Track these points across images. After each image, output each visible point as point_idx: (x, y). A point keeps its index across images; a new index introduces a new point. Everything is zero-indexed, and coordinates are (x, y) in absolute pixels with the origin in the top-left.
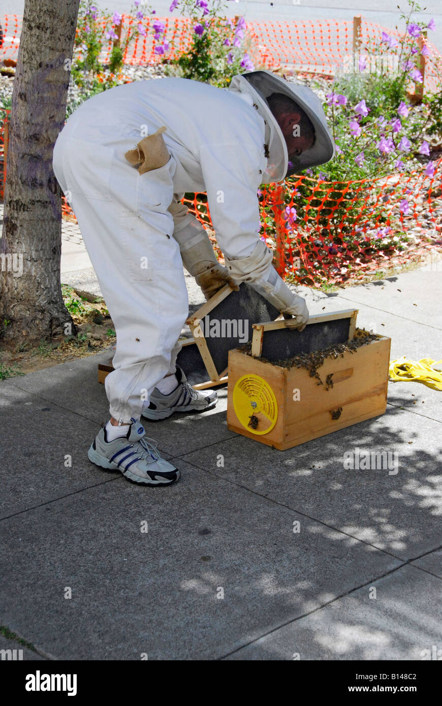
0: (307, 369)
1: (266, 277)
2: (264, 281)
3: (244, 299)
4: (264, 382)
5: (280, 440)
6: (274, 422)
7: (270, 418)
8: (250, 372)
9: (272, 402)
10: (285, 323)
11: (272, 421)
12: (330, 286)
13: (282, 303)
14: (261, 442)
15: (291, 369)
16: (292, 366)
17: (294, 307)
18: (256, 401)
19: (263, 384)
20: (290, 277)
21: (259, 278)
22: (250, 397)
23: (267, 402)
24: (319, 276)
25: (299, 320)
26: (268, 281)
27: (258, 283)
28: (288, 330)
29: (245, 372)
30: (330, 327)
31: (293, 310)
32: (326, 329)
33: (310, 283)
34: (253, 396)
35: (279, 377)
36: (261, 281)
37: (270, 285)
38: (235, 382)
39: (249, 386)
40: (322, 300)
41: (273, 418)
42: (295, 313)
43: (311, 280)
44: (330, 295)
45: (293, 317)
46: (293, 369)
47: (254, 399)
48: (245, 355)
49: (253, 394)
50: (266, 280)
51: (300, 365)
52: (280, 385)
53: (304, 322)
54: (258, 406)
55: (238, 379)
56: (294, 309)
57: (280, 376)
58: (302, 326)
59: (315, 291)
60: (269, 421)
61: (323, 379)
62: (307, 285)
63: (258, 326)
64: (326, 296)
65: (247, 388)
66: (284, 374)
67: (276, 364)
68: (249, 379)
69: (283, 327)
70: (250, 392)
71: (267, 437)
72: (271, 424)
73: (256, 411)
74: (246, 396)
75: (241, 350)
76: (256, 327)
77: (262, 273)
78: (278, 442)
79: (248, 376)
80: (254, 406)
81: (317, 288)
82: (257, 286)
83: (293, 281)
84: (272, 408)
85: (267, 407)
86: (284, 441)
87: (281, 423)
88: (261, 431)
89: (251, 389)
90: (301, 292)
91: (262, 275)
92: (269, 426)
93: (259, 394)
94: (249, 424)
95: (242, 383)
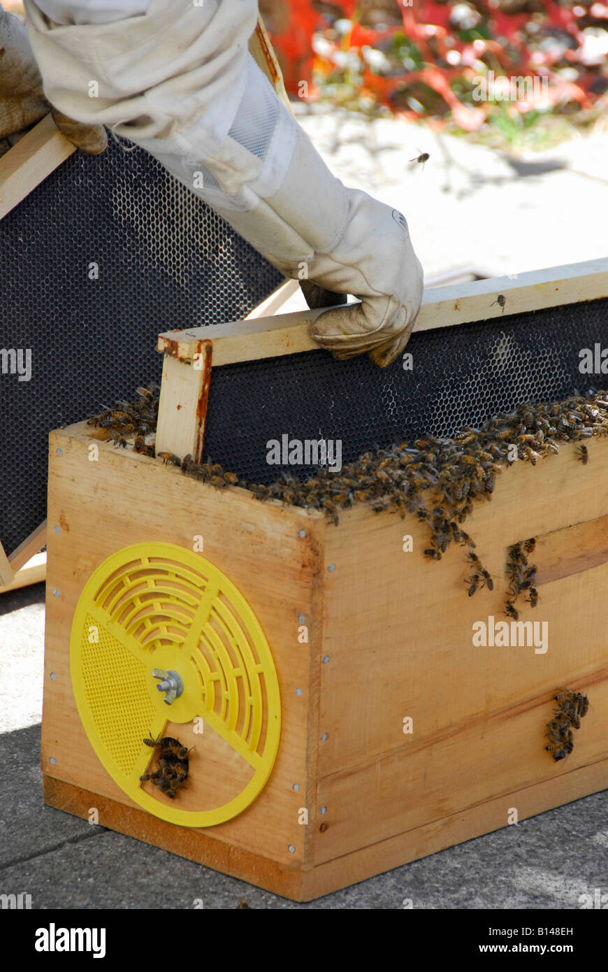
0: (422, 515)
1: (222, 117)
2: (213, 136)
3: (136, 185)
4: (218, 579)
5: (296, 851)
6: (262, 765)
7: (242, 748)
8: (151, 533)
9: (253, 669)
10: (313, 331)
11: (253, 759)
12: (529, 120)
13: (296, 241)
14: (204, 860)
15: (342, 514)
16: (347, 504)
17: (354, 256)
18: (179, 669)
19: (213, 587)
20: (339, 76)
21: (190, 120)
22: (152, 646)
23: (232, 673)
24: (478, 74)
25: (378, 316)
26: (231, 133)
27: (183, 141)
28: (322, 356)
29: (127, 529)
30: (523, 343)
31: (349, 273)
32: (503, 350)
33: (436, 107)
34: (164, 642)
35: (287, 551)
36: (199, 133)
37: (243, 156)
38: (79, 577)
39: (144, 597)
40: (489, 189)
41: (260, 748)
42: (362, 287)
43: (438, 96)
44: (525, 170)
45: (351, 299)
46: (356, 516)
47: (167, 659)
48: (129, 453)
49: (164, 633)
50: (223, 129)
51: (386, 499)
52: (291, 591)
53: (399, 325)
54: (188, 689)
55: (95, 566)
56: (353, 266)
57: (292, 551)
58: (393, 339)
59: (457, 146)
60: (242, 762)
61: (496, 563)
62: (420, 117)
63: (186, 340)
64: (506, 171)
65: (139, 605)
66: (310, 541)
67: (276, 496)
68: (146, 565)
69: (302, 344)
70: (150, 626)
71: (229, 838)
72: (249, 776)
73: (179, 714)
74: (133, 644)
75: (109, 427)
76: (173, 346)
77: (204, 95)
78: (284, 860)
79: (141, 551)
80: (172, 690)
81: (466, 132)
82: (177, 157)
83: (355, 97)
84: (254, 699)
85: (231, 694)
86: (309, 853)
87: (295, 773)
88: (203, 807)
89: (158, 610)
90: (391, 148)
91: (202, 108)
92: (241, 786)
93: (193, 637)
94: (149, 778)
95: (113, 586)
